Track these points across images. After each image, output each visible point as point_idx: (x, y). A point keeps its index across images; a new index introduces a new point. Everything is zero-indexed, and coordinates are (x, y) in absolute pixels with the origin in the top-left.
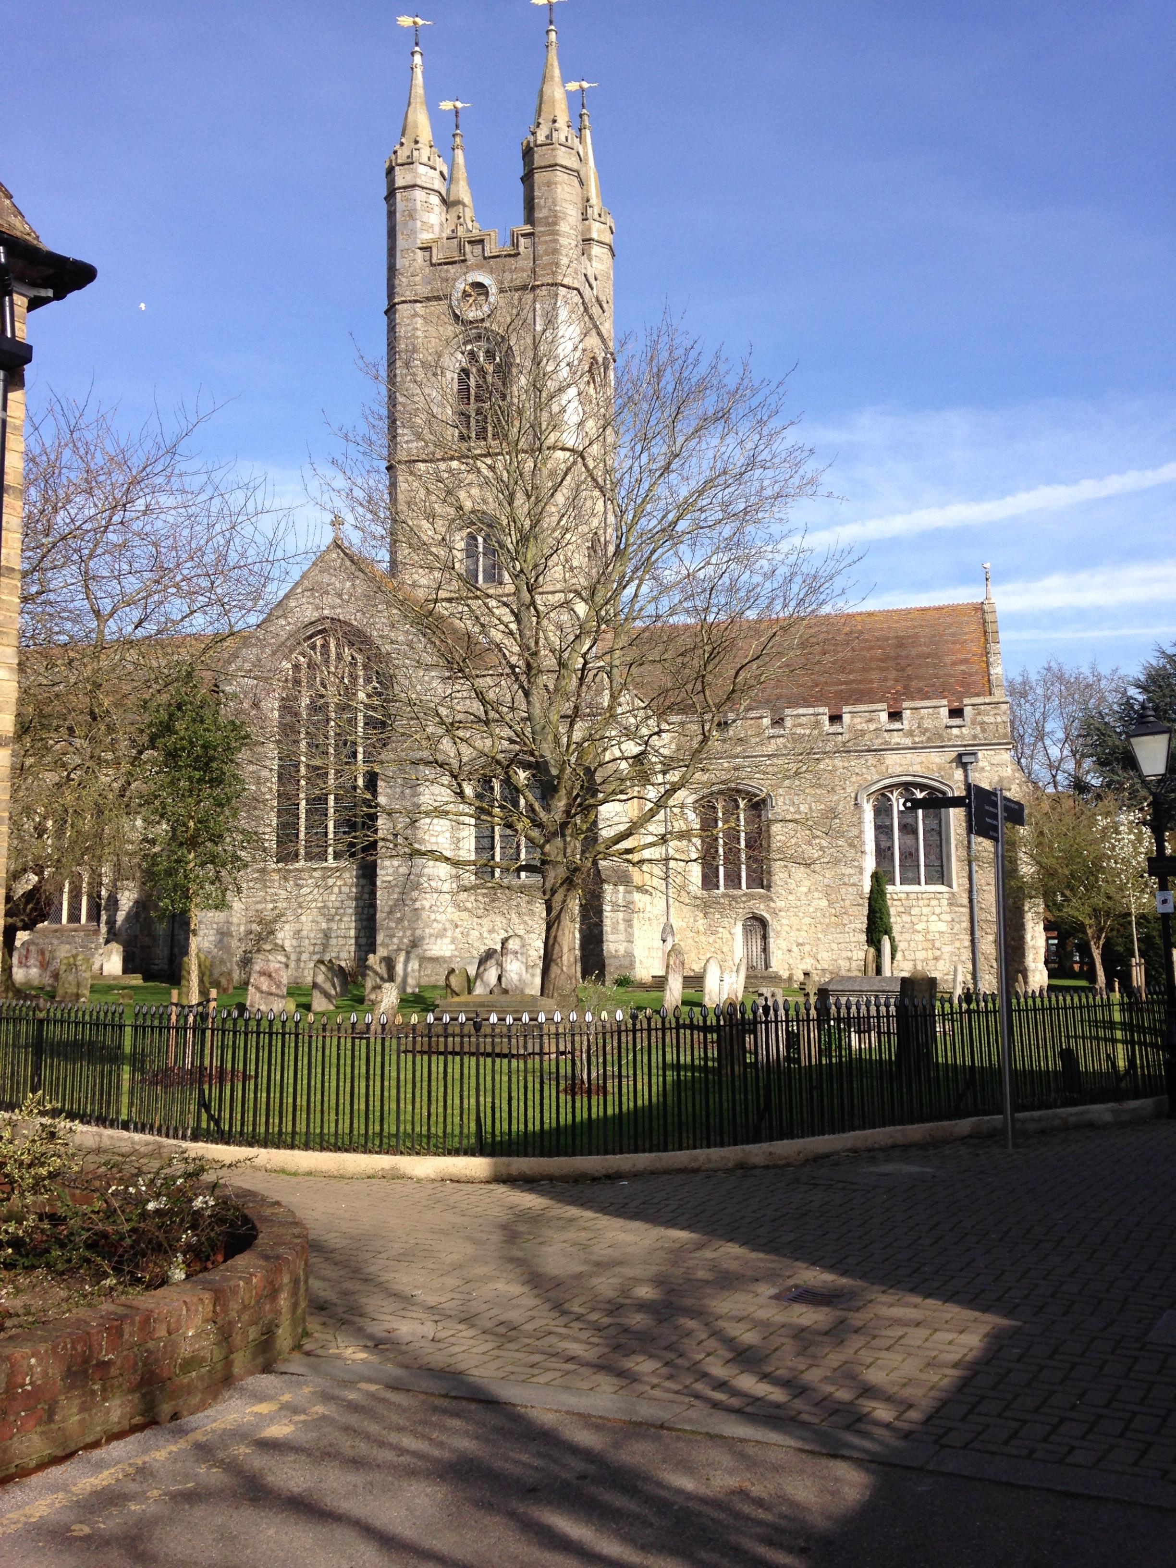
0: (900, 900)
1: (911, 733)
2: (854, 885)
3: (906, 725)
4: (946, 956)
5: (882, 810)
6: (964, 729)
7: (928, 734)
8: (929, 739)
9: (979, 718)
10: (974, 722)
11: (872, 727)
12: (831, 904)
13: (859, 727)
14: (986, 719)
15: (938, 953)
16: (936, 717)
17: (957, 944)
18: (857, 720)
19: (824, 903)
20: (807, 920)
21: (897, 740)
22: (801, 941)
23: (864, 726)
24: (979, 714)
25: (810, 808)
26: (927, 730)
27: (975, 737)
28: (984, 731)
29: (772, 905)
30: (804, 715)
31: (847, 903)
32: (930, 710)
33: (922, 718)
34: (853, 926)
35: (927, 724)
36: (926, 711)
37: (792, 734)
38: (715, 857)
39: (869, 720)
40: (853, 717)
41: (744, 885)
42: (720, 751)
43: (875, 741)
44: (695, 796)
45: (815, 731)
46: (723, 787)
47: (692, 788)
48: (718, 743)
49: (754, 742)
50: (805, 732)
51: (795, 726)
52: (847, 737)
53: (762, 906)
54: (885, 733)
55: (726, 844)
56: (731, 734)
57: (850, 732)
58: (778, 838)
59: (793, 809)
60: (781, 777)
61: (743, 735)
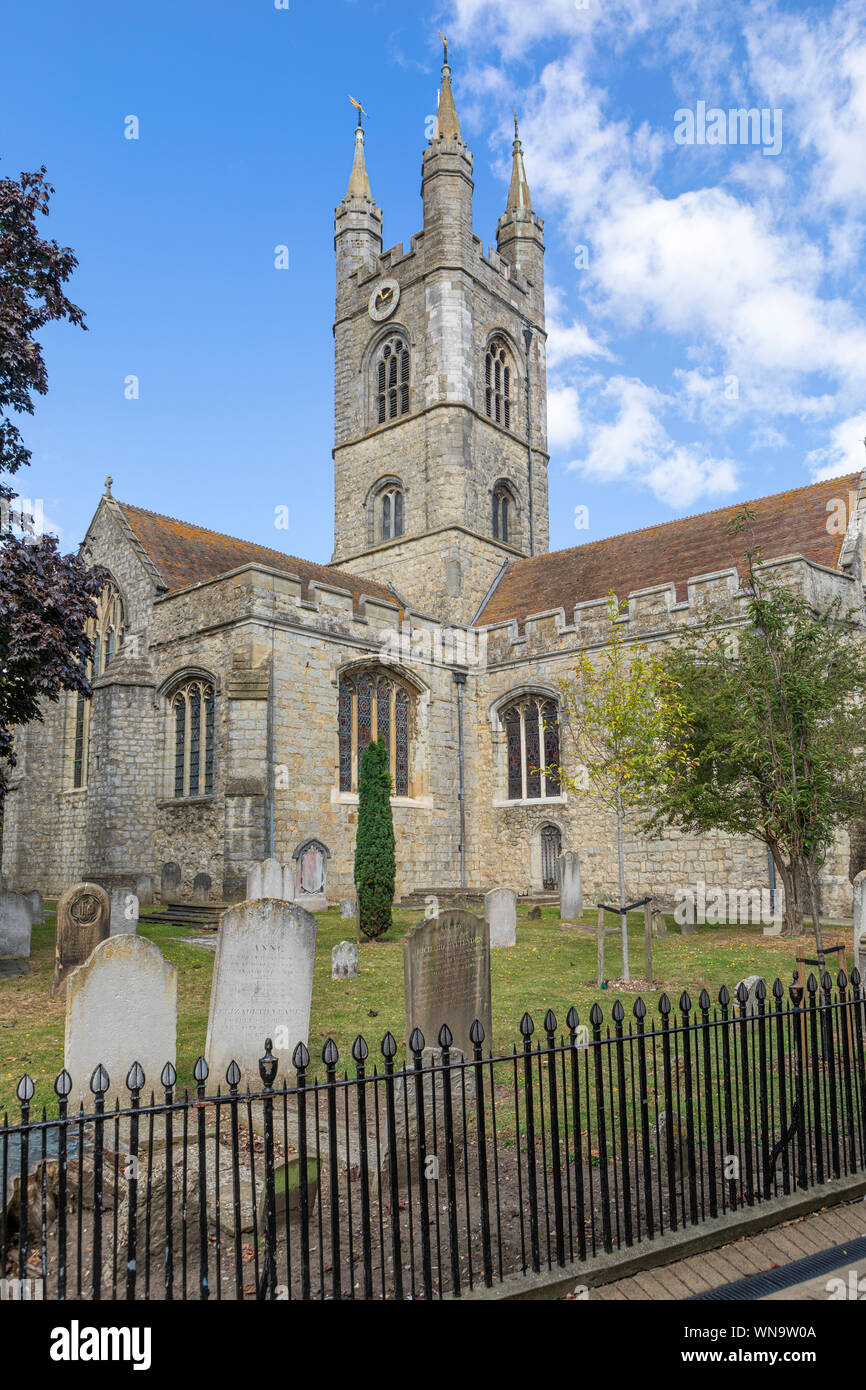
1: (695, 612)
3: (691, 603)
4: (739, 867)
6: (751, 599)
7: (714, 610)
8: (715, 615)
9: (768, 583)
10: (763, 588)
11: (658, 609)
13: (644, 612)
14: (776, 583)
15: (728, 863)
16: (721, 588)
17: (750, 853)
18: (644, 604)
20: (598, 829)
21: (683, 621)
22: (592, 852)
23: (650, 610)
24: (768, 578)
26: (713, 605)
29: (565, 813)
30: (591, 607)
32: (717, 582)
33: (708, 592)
36: (712, 584)
37: (582, 628)
38: (519, 765)
39: (654, 604)
40: (638, 602)
41: (543, 793)
42: (519, 655)
43: (661, 626)
44: (498, 704)
45: (603, 622)
46: (520, 691)
47: (495, 696)
48: (516, 648)
49: (548, 642)
50: (594, 625)
51: (584, 620)
52: (633, 624)
53: (556, 814)
54: (670, 616)
55: (528, 751)
56: (528, 636)
57: (636, 618)
58: (569, 741)
59: (581, 709)
60: (571, 675)
61: (538, 636)
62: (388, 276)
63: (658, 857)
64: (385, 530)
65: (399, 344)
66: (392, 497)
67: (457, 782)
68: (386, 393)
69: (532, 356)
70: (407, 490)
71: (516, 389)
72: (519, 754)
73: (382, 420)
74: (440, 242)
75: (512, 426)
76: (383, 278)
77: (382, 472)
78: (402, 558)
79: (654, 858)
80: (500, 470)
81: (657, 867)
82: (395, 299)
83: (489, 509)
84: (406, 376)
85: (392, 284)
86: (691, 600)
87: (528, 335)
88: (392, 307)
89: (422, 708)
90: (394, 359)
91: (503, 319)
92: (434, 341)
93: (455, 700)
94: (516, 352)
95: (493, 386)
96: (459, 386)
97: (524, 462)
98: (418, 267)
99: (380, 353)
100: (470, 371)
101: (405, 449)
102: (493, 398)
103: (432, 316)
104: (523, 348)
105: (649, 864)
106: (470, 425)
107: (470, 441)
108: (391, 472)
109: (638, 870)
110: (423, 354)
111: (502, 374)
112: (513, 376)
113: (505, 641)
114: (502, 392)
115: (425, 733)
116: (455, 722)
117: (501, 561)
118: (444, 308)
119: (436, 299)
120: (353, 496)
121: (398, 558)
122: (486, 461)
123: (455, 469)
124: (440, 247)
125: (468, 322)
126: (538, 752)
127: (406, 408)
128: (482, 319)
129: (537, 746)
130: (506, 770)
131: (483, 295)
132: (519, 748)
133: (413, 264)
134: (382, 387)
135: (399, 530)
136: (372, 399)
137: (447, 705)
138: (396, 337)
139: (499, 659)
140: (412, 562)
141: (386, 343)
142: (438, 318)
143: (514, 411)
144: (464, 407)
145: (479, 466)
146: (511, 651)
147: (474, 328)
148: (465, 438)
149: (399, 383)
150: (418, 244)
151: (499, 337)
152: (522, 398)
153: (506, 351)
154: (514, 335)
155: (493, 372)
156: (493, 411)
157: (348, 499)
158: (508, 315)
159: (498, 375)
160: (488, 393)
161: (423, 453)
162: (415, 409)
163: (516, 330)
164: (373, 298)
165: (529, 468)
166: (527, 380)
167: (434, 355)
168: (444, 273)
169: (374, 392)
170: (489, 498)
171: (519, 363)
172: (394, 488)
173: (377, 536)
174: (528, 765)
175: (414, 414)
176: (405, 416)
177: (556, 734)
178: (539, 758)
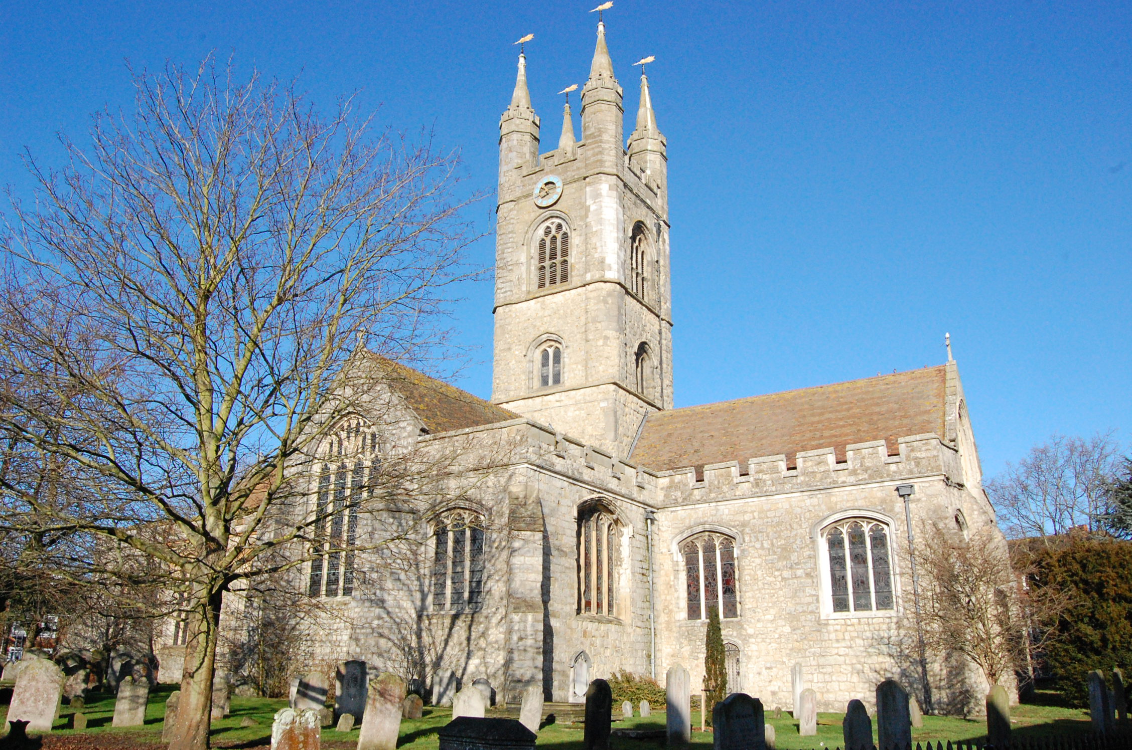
0: (852, 625)
1: (854, 472)
2: (812, 612)
3: (850, 465)
4: (898, 678)
5: (835, 543)
6: (900, 465)
7: (869, 472)
8: (871, 476)
9: (913, 455)
10: (908, 458)
11: (822, 468)
12: (794, 629)
13: (810, 470)
14: (918, 455)
15: (888, 674)
16: (874, 455)
18: (810, 464)
19: (787, 630)
20: (774, 645)
21: (844, 479)
22: (768, 665)
23: (815, 469)
24: (912, 450)
25: (772, 544)
26: (868, 468)
27: (911, 472)
28: (918, 464)
29: (744, 632)
30: (764, 463)
31: (807, 628)
32: (870, 450)
33: (864, 458)
35: (868, 463)
36: (866, 451)
37: (755, 479)
38: (698, 590)
39: (819, 463)
40: (804, 461)
41: (722, 615)
42: (698, 498)
43: (826, 481)
44: (679, 538)
45: (774, 476)
46: (700, 529)
47: (677, 531)
48: (696, 492)
49: (725, 489)
50: (767, 477)
51: (757, 472)
52: (801, 479)
53: (735, 634)
54: (833, 473)
55: (706, 578)
56: (705, 483)
57: (803, 474)
58: (746, 572)
59: (758, 545)
60: (747, 517)
61: (716, 483)
62: (552, 172)
63: (829, 669)
64: (545, 381)
65: (559, 226)
66: (551, 351)
67: (647, 605)
68: (547, 263)
69: (661, 243)
70: (566, 347)
71: (648, 269)
72: (698, 581)
73: (542, 285)
74: (601, 153)
75: (646, 298)
76: (547, 174)
77: (542, 329)
78: (562, 404)
79: (824, 670)
80: (641, 335)
81: (827, 678)
82: (559, 191)
83: (633, 366)
84: (565, 253)
85: (555, 179)
86: (849, 463)
87: (658, 226)
88: (556, 197)
89: (626, 538)
90: (554, 238)
91: (641, 214)
92: (594, 229)
93: (646, 532)
94: (650, 239)
95: (634, 266)
96: (615, 267)
97: (656, 329)
98: (578, 169)
99: (541, 232)
100: (622, 255)
101: (565, 313)
102: (634, 275)
103: (593, 208)
104: (656, 236)
105: (821, 676)
106: (622, 299)
107: (623, 312)
108: (552, 330)
109: (811, 681)
110: (583, 238)
111: (640, 256)
112: (647, 258)
113: (685, 485)
114: (640, 271)
115: (628, 561)
116: (646, 552)
117: (642, 411)
118: (603, 204)
119: (597, 196)
120: (514, 348)
121: (558, 404)
122: (632, 328)
123: (612, 334)
124: (599, 157)
125: (621, 216)
126: (715, 580)
127: (564, 278)
128: (629, 214)
129: (715, 575)
130: (686, 595)
131: (629, 194)
132: (698, 577)
133: (576, 164)
134: (542, 259)
135: (557, 380)
136: (533, 268)
137: (642, 537)
138: (557, 221)
139: (680, 500)
140: (572, 409)
141: (547, 223)
142: (599, 211)
143: (647, 285)
144: (619, 284)
145: (628, 332)
146: (691, 494)
147: (625, 221)
148: (619, 308)
149: (559, 258)
150: (579, 151)
151: (639, 227)
152: (655, 276)
153: (643, 238)
154: (649, 226)
155: (634, 255)
156: (635, 286)
157: (509, 349)
158: (645, 210)
159: (637, 257)
160: (632, 271)
161: (583, 319)
162: (574, 281)
163: (650, 222)
164: (537, 187)
165: (660, 333)
166: (658, 262)
167: (594, 240)
168: (603, 177)
169: (535, 263)
170: (633, 358)
171: (652, 248)
172: (552, 343)
173: (537, 383)
174: (706, 591)
175: (573, 285)
176: (565, 286)
177: (732, 565)
178: (716, 585)
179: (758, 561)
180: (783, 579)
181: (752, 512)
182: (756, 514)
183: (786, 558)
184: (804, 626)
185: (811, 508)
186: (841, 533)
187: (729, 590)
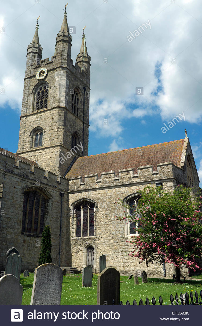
1: (140, 178)
2: (121, 234)
5: (132, 206)
6: (157, 175)
7: (146, 177)
8: (146, 179)
9: (162, 170)
10: (161, 172)
11: (128, 176)
12: (115, 241)
13: (124, 177)
14: (165, 170)
16: (148, 171)
18: (124, 174)
19: (112, 241)
21: (136, 180)
23: (126, 176)
25: (108, 207)
26: (145, 176)
27: (161, 177)
28: (164, 175)
29: (96, 242)
30: (107, 174)
31: (119, 241)
32: (147, 169)
33: (144, 172)
34: (121, 250)
35: (145, 174)
36: (145, 170)
37: (104, 181)
38: (80, 225)
39: (127, 174)
40: (122, 173)
41: (88, 235)
42: (82, 188)
43: (129, 181)
44: (74, 204)
45: (110, 179)
46: (82, 200)
47: (74, 201)
48: (81, 186)
49: (92, 184)
50: (107, 180)
51: (104, 178)
52: (120, 180)
53: (92, 242)
54: (132, 179)
55: (84, 220)
56: (85, 182)
57: (121, 179)
58: (98, 218)
59: (103, 207)
60: (99, 195)
61: (89, 182)
62: (44, 67)
64: (36, 144)
65: (45, 87)
66: (39, 134)
67: (59, 230)
68: (40, 101)
69: (85, 95)
70: (45, 132)
71: (80, 104)
72: (81, 221)
73: (37, 109)
74: (61, 59)
75: (79, 115)
76: (42, 67)
77: (36, 126)
78: (41, 153)
79: (125, 258)
80: (75, 128)
81: (126, 261)
82: (45, 74)
83: (71, 140)
84: (47, 97)
85: (45, 70)
86: (139, 174)
87: (85, 89)
88: (44, 76)
89: (50, 204)
90: (43, 91)
91: (77, 83)
92: (57, 87)
93: (60, 202)
94: (81, 94)
95: (74, 103)
96: (64, 102)
97: (82, 127)
98: (53, 66)
99: (39, 89)
100: (67, 98)
101: (45, 119)
102: (74, 106)
103: (57, 80)
104: (83, 93)
105: (124, 260)
106: (67, 114)
107: (66, 119)
108: (40, 126)
110: (53, 91)
111: (77, 99)
112: (80, 100)
113: (77, 183)
114: (76, 105)
115: (50, 212)
116: (60, 210)
117: (74, 157)
118: (61, 78)
119: (59, 75)
120: (26, 132)
121: (40, 154)
122: (70, 125)
123: (61, 127)
124: (61, 61)
125: (68, 83)
126: (87, 221)
127: (46, 106)
128: (72, 83)
129: (87, 219)
130: (76, 227)
131: (73, 76)
132: (81, 219)
133: (52, 64)
134: (38, 99)
135: (41, 144)
136: (35, 103)
137: (58, 204)
138: (44, 85)
139: (75, 189)
140: (45, 155)
141: (41, 86)
143: (79, 111)
144: (65, 108)
145: (68, 126)
147: (69, 85)
149: (44, 99)
150: (54, 59)
151: (76, 88)
152: (82, 107)
153: (78, 93)
154: (81, 88)
155: (74, 98)
156: (74, 110)
157: (24, 133)
158: (79, 82)
159: (75, 100)
160: (72, 105)
161: (51, 121)
162: (49, 107)
163: (81, 87)
164: (38, 72)
165: (83, 128)
166: (84, 102)
167: (57, 91)
168: (61, 68)
169: (36, 100)
170: (71, 137)
171: (82, 97)
172: (40, 131)
173: (33, 146)
174: (83, 225)
175: (49, 109)
176: (45, 109)
177: (93, 215)
178: (87, 223)
179: (103, 213)
180: (112, 221)
181: (101, 194)
182: (103, 195)
183: (113, 212)
184: (118, 240)
185: (123, 192)
186: (135, 202)
187: (92, 225)
